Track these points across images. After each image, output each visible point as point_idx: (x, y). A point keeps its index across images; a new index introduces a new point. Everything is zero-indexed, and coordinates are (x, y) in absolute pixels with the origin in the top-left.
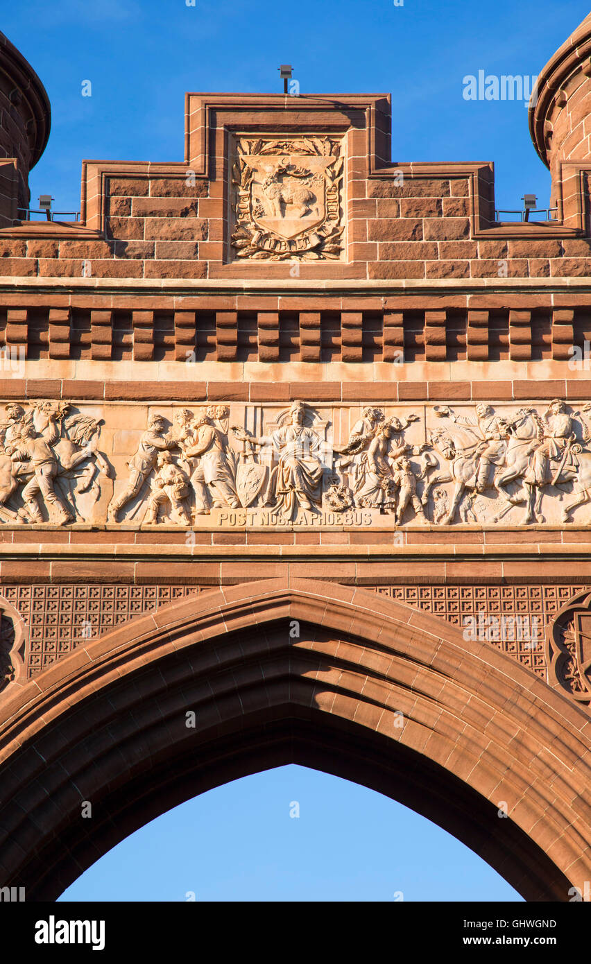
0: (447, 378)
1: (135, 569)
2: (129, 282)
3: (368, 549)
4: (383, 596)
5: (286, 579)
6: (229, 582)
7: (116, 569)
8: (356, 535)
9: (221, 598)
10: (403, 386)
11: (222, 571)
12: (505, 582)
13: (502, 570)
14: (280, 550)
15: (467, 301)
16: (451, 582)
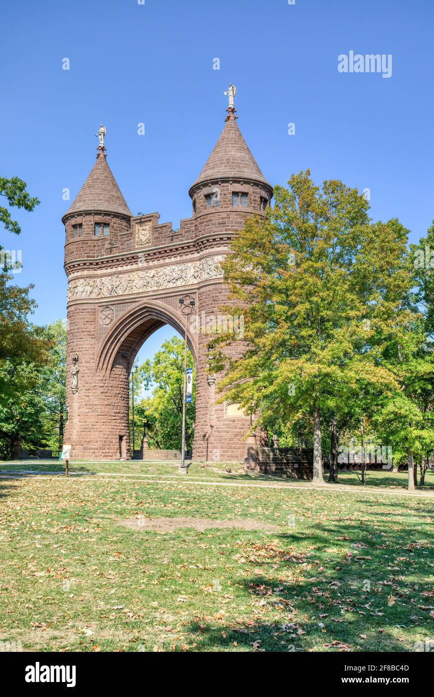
0: (166, 262)
1: (126, 301)
2: (123, 254)
3: (155, 293)
4: (157, 301)
5: (145, 300)
6: (138, 301)
7: (124, 301)
8: (154, 291)
9: (137, 304)
10: (160, 264)
11: (137, 300)
12: (173, 296)
13: (172, 294)
14: (144, 295)
15: (166, 249)
16: (166, 297)
